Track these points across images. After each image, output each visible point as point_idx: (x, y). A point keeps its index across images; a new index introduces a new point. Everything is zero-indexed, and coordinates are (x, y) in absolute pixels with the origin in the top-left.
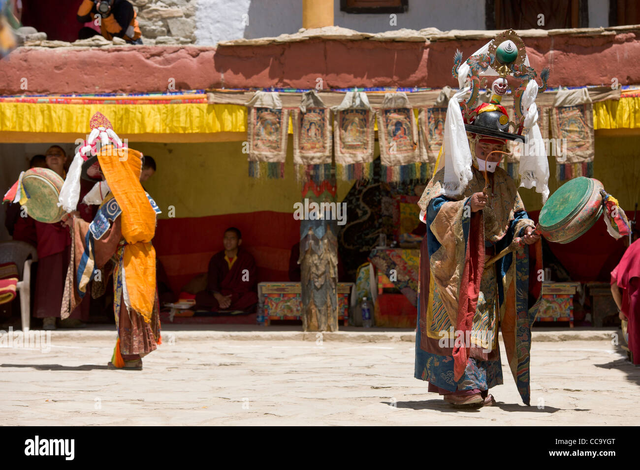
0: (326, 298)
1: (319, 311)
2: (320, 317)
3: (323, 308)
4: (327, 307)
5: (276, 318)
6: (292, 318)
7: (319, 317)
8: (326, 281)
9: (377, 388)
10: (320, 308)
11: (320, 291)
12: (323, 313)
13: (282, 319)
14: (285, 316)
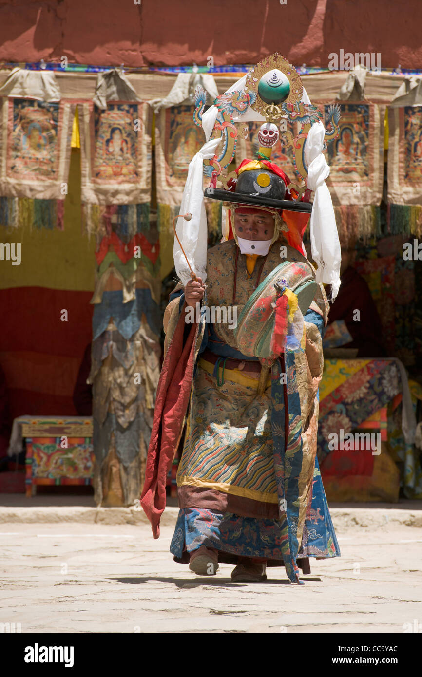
0: (139, 447)
1: (126, 469)
2: (127, 480)
3: (133, 464)
4: (140, 462)
5: (47, 482)
6: (77, 483)
7: (124, 480)
8: (138, 413)
9: (220, 613)
10: (126, 465)
11: (127, 433)
12: (132, 473)
13: (58, 483)
14: (64, 478)
